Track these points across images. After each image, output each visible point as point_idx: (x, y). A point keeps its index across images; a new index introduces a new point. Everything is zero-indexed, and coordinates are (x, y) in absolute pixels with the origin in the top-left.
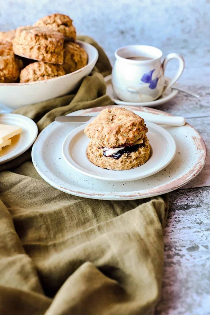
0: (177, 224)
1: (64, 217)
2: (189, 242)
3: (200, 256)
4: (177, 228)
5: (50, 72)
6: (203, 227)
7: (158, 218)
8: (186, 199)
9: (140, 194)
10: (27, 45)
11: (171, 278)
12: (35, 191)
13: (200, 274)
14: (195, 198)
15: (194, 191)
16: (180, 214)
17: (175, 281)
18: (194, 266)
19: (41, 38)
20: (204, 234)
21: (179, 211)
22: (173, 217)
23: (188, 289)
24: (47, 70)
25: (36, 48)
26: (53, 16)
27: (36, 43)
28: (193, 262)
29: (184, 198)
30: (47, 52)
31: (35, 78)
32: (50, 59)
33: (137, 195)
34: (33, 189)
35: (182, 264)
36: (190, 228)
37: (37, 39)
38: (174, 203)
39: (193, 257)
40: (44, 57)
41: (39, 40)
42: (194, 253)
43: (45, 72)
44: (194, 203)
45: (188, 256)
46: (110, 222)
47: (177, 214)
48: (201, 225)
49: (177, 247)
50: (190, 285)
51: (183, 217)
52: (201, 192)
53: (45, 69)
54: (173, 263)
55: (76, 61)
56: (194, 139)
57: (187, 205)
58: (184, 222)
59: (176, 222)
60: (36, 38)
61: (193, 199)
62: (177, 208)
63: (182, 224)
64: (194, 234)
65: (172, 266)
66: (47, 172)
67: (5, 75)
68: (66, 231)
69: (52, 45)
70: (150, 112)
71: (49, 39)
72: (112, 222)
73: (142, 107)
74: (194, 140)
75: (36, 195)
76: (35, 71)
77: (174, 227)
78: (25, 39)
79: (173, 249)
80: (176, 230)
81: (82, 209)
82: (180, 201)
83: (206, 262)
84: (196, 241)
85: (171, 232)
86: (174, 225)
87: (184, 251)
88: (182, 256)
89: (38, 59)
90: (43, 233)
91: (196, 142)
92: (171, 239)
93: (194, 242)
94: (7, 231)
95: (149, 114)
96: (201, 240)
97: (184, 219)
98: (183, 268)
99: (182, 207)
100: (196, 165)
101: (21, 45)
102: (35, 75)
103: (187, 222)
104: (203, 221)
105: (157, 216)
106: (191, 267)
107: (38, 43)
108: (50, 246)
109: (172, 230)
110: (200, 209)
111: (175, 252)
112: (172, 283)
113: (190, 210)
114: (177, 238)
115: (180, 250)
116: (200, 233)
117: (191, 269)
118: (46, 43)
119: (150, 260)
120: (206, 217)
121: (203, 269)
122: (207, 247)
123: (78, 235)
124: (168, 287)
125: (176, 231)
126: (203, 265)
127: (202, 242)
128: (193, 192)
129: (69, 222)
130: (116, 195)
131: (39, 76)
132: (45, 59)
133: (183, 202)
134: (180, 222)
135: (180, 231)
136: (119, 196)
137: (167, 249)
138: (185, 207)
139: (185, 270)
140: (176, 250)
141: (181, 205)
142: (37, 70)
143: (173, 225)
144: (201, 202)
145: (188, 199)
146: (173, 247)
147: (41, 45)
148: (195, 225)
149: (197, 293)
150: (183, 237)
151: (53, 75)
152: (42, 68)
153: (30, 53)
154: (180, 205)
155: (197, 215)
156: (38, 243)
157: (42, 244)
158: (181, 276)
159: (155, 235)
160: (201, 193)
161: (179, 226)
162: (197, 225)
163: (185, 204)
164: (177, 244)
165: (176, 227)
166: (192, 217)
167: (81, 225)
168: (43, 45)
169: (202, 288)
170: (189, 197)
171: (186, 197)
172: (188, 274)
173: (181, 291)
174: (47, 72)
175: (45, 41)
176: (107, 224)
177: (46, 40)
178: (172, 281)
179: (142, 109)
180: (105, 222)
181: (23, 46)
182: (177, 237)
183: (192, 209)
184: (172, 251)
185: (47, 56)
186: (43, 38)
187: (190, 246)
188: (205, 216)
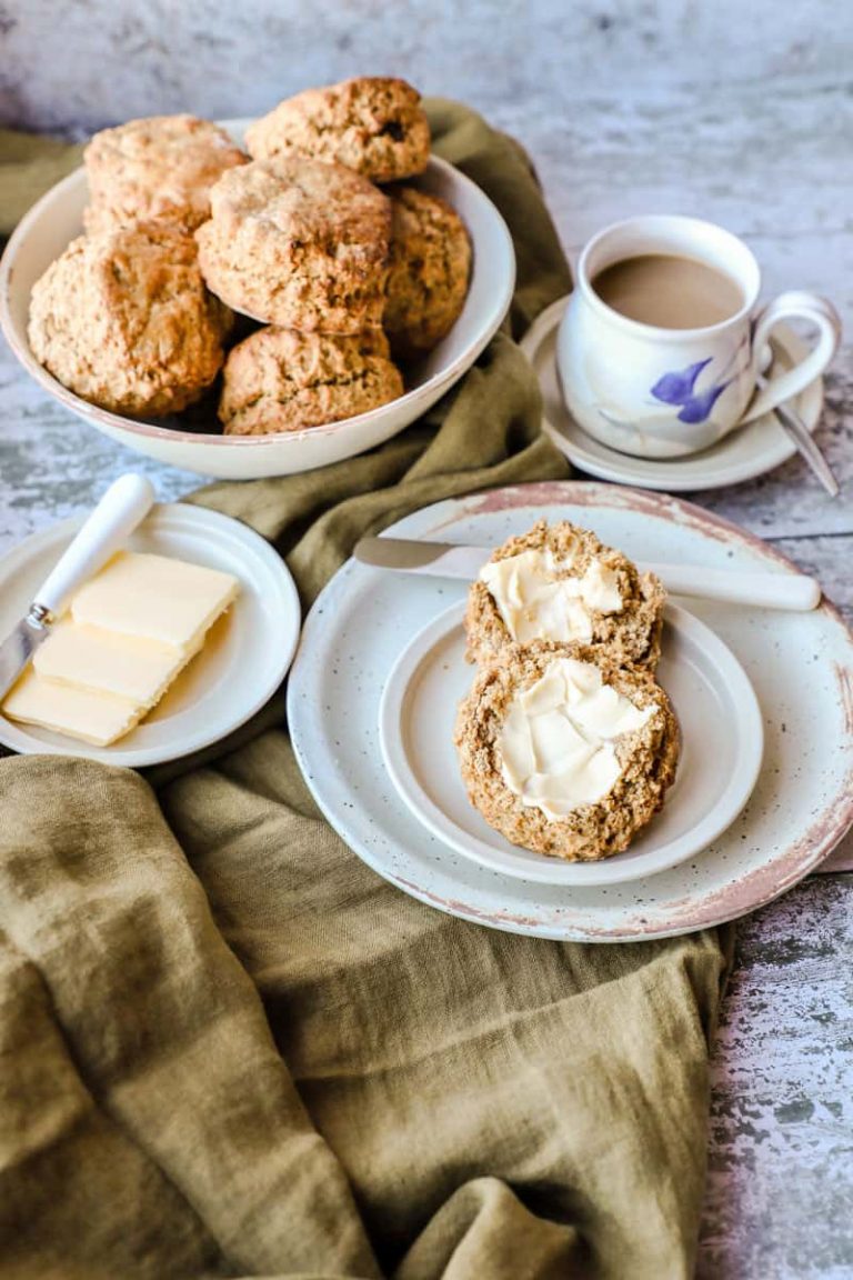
0: (755, 1016)
1: (407, 977)
2: (784, 1087)
3: (813, 1139)
4: (752, 1034)
5: (339, 369)
6: (833, 1035)
7: (697, 1018)
8: (789, 918)
9: (648, 927)
10: (259, 276)
11: (724, 1211)
12: (309, 866)
13: (807, 1201)
14: (819, 917)
15: (819, 885)
16: (765, 978)
17: (733, 1222)
18: (793, 1173)
19: (312, 253)
20: (832, 1062)
21: (763, 965)
22: (744, 990)
23: (768, 1248)
24: (329, 360)
25: (293, 288)
26: (346, 97)
27: (294, 271)
28: (790, 1159)
29: (784, 916)
30: (332, 302)
31: (286, 392)
32: (343, 322)
33: (637, 929)
34: (303, 860)
35: (758, 1165)
36: (793, 1034)
37: (297, 259)
38: (751, 932)
39: (793, 1141)
40: (322, 319)
41: (306, 260)
42: (799, 1129)
43: (320, 372)
44: (813, 939)
45: (776, 1139)
46: (552, 1012)
47: (757, 979)
48: (827, 1026)
49: (750, 1103)
50: (774, 1236)
51: (774, 993)
52: (843, 891)
53: (322, 357)
54: (733, 1159)
55: (429, 283)
56: (840, 675)
57: (790, 944)
58: (776, 1009)
59: (753, 1009)
60: (294, 254)
61: (813, 920)
62: (760, 953)
63: (771, 1020)
64: (806, 1058)
65: (729, 1170)
66: (348, 806)
67: (175, 378)
68: (413, 1022)
69: (353, 275)
70: (694, 526)
71: (343, 251)
72: (555, 1013)
73: (666, 498)
74: (841, 681)
75: (312, 878)
76: (287, 367)
77: (746, 1026)
78: (252, 254)
79: (736, 1111)
80: (749, 1038)
81: (461, 947)
82: (770, 926)
83: (828, 1161)
84: (807, 1085)
85: (734, 1048)
86: (746, 1019)
87: (768, 1121)
88: (761, 1136)
89: (299, 326)
90: (347, 1033)
91: (846, 692)
92: (732, 1071)
93: (801, 1089)
94: (257, 1060)
95: (691, 533)
96: (821, 1080)
97: (777, 1000)
98: (761, 1179)
99: (776, 951)
100: (834, 805)
101: (236, 269)
102: (285, 381)
103: (786, 1010)
104: (836, 1012)
105: (695, 1010)
106: (784, 1175)
107: (299, 273)
108: (370, 1076)
109: (737, 1040)
110: (830, 964)
111: (740, 1121)
112: (724, 1225)
113: (801, 963)
114: (748, 1071)
115: (756, 1115)
116: (821, 1055)
117: (781, 1183)
118: (330, 269)
119: (668, 1182)
120: (847, 998)
121: (817, 1187)
122: (838, 1109)
123: (453, 1048)
124: (713, 1240)
125: (750, 1043)
126: (819, 1173)
127: (825, 1088)
128: (814, 891)
129: (422, 993)
130: (572, 927)
131: (300, 387)
132: (324, 324)
133: (780, 930)
134: (765, 1010)
135: (760, 1045)
136: (582, 930)
137: (717, 1106)
138: (786, 952)
139: (764, 1185)
140: (744, 1113)
141: (772, 943)
142: (293, 362)
143: (742, 1021)
144: (837, 934)
145: (798, 917)
146: (736, 1104)
147: (313, 279)
148: (809, 1023)
149: (793, 1262)
150: (768, 1069)
151: (349, 375)
152: (311, 353)
153: (270, 307)
154: (769, 941)
155: (820, 985)
156: (333, 1072)
157: (349, 1071)
158: (753, 1205)
159: (686, 1089)
160: (840, 895)
161: (759, 1024)
162: (815, 1027)
163: (786, 938)
164: (750, 1093)
165: (751, 1029)
166: (801, 994)
167: (458, 1004)
168: (318, 277)
169: (810, 1248)
170: (800, 913)
171: (792, 909)
172: (774, 1200)
173: (748, 1256)
174: (327, 368)
175: (327, 264)
176: (543, 1018)
177: (330, 261)
178: (726, 1219)
179: (666, 508)
180: (537, 1011)
181: (245, 276)
182: (751, 1068)
183: (806, 960)
184: (732, 1116)
185: (331, 315)
186: (321, 250)
187: (788, 1102)
188: (843, 993)
